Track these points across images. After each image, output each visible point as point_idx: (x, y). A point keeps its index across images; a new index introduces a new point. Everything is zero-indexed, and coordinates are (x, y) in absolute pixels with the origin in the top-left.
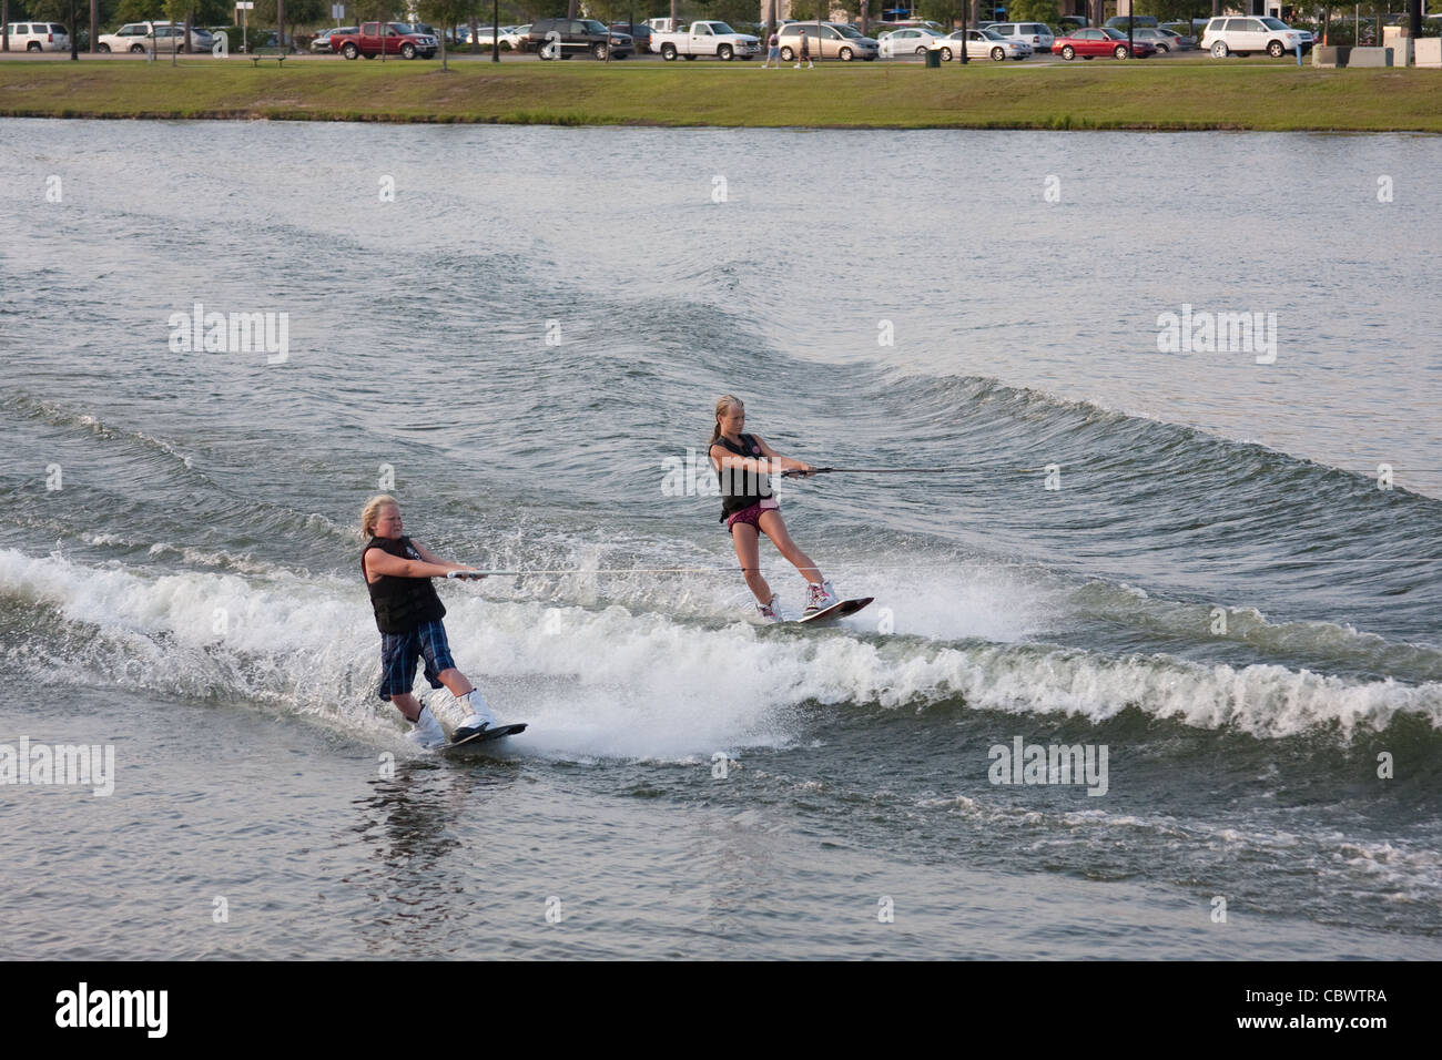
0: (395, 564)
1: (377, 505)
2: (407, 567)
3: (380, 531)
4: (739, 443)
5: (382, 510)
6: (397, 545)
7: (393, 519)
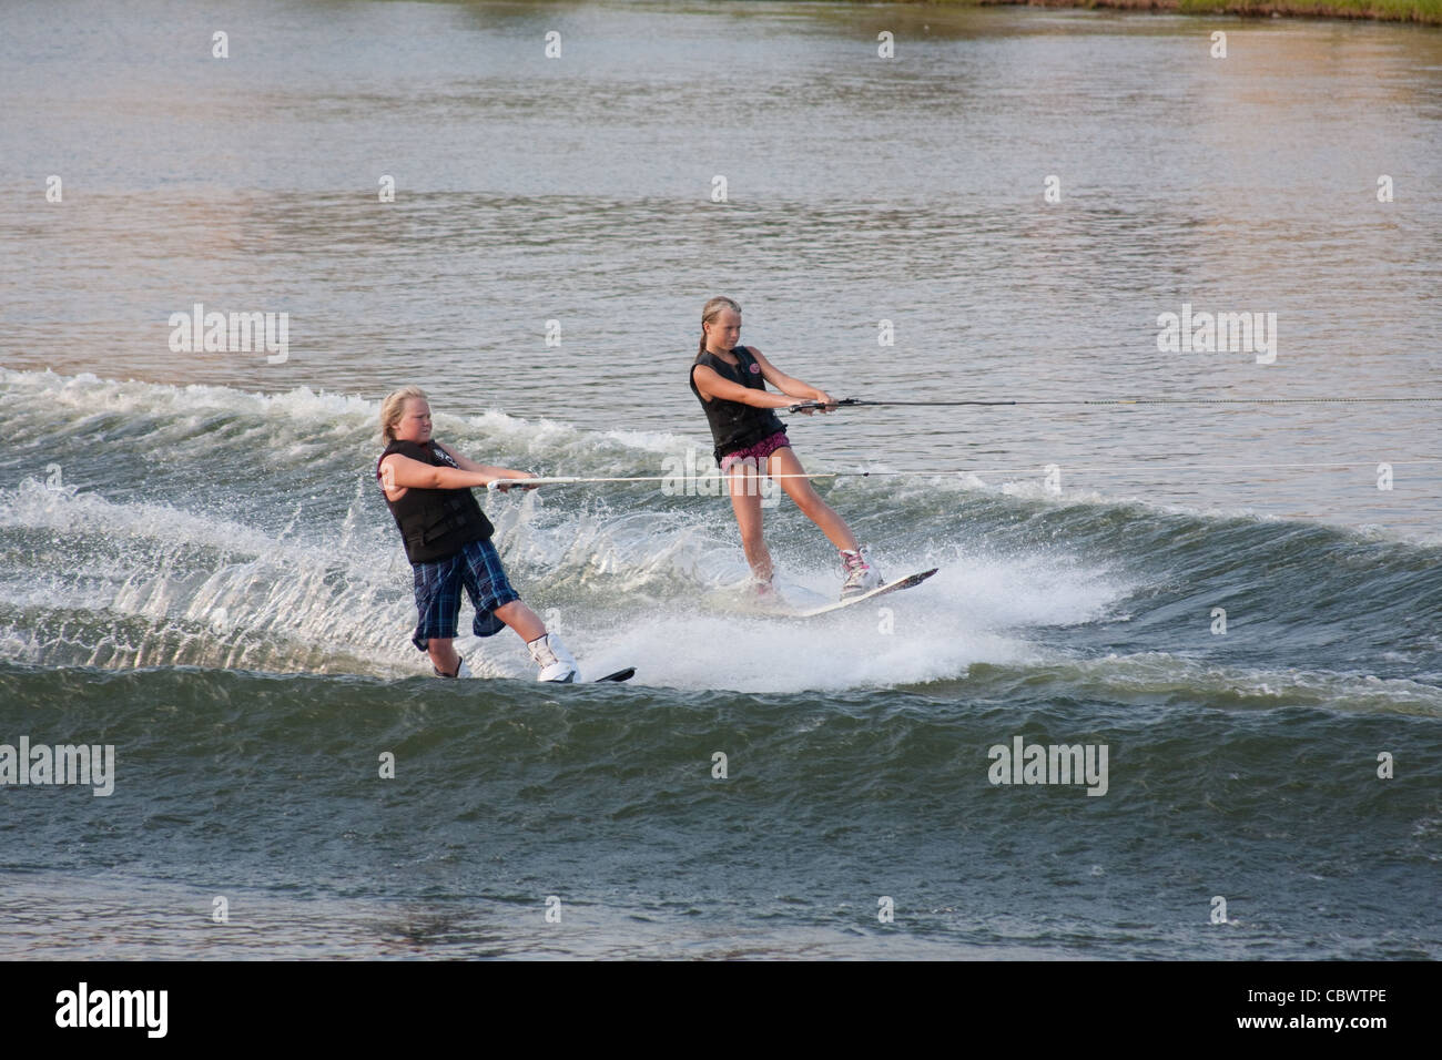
0: (421, 473)
1: (401, 400)
2: (435, 477)
3: (404, 431)
4: (730, 360)
5: (409, 404)
6: (423, 450)
7: (420, 417)
